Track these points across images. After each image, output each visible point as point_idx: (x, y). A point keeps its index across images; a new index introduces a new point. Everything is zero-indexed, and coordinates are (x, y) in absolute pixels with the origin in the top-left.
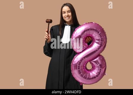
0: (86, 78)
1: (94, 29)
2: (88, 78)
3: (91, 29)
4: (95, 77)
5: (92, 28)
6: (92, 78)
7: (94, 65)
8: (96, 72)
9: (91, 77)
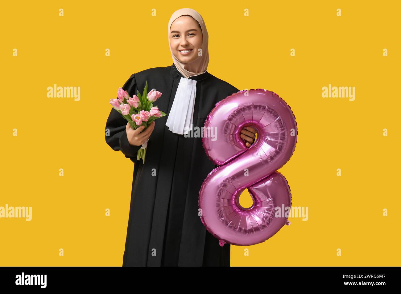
0: (235, 229)
1: (264, 107)
2: (240, 230)
3: (256, 107)
4: (257, 229)
5: (259, 104)
6: (251, 231)
7: (259, 199)
8: (262, 216)
9: (248, 228)
